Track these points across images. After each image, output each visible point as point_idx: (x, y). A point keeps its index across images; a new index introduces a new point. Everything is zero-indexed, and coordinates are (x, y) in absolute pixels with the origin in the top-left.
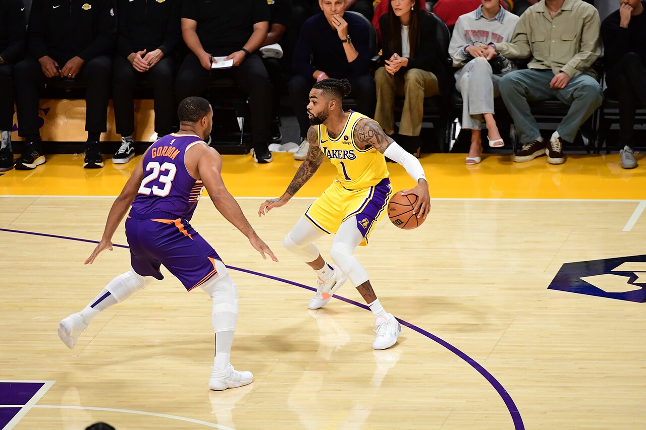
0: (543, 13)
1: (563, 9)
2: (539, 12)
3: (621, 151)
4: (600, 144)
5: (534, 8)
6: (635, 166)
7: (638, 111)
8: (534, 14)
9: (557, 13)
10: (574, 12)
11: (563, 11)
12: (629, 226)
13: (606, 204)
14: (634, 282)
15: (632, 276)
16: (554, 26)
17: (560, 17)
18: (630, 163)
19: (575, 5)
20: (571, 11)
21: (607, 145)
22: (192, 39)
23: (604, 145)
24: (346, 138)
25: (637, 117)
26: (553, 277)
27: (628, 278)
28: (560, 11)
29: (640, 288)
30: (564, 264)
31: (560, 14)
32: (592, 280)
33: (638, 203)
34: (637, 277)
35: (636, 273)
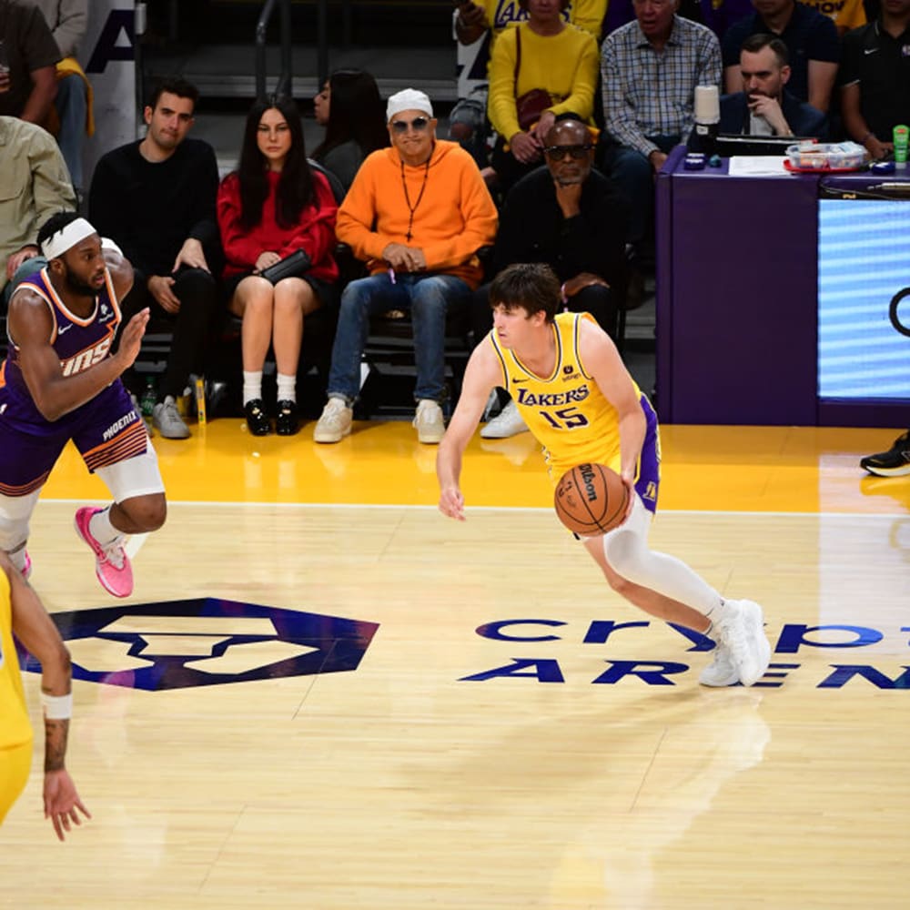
3: (160, 406)
6: (187, 436)
10: (9, 146)
34: (145, 644)
35: (143, 637)
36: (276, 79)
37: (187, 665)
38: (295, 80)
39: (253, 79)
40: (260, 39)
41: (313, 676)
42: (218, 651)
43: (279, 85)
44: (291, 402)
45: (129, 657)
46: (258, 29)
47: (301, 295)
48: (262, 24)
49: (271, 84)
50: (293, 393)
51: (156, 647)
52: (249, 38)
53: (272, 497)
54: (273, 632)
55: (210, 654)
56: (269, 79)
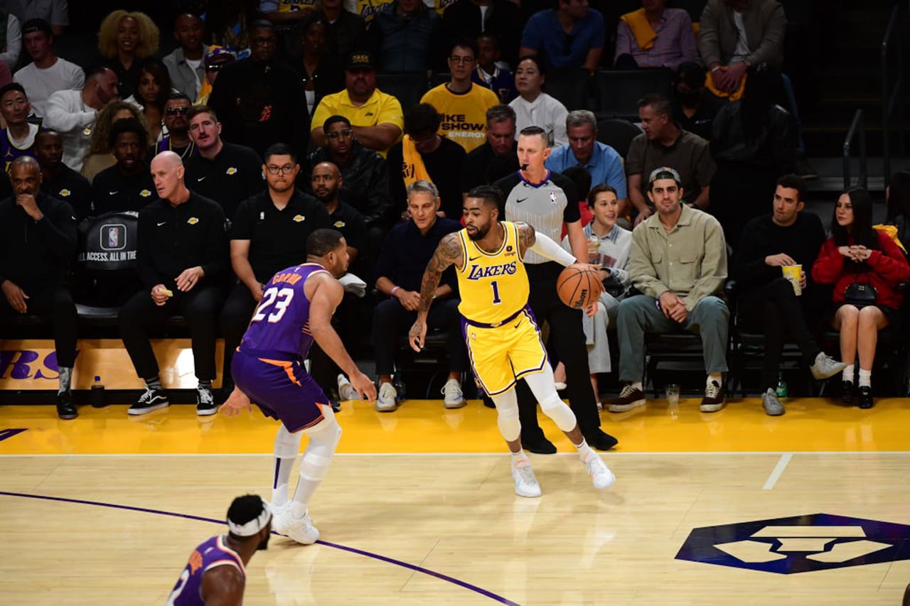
0: (657, 229)
1: (679, 223)
2: (653, 228)
3: (764, 394)
4: (735, 386)
5: (648, 222)
6: (782, 413)
7: (787, 347)
8: (648, 230)
9: (673, 230)
10: (692, 227)
11: (680, 226)
12: (770, 484)
13: (742, 457)
14: (778, 550)
15: (775, 543)
16: (670, 245)
17: (677, 234)
18: (774, 408)
19: (694, 218)
20: (689, 225)
21: (742, 387)
22: (243, 267)
23: (739, 388)
24: (509, 249)
25: (784, 354)
26: (681, 545)
27: (770, 545)
28: (676, 227)
29: (785, 557)
30: (695, 531)
31: (676, 231)
32: (727, 548)
33: (780, 456)
34: (781, 544)
35: (779, 540)
36: (857, 179)
37: (808, 557)
38: (869, 179)
39: (842, 179)
40: (846, 153)
41: (890, 563)
42: (828, 547)
43: (858, 182)
44: (867, 387)
45: (771, 553)
46: (844, 146)
47: (876, 317)
48: (847, 143)
49: (854, 182)
50: (869, 381)
51: (787, 546)
52: (839, 153)
53: (860, 449)
54: (864, 536)
55: (822, 549)
56: (852, 179)
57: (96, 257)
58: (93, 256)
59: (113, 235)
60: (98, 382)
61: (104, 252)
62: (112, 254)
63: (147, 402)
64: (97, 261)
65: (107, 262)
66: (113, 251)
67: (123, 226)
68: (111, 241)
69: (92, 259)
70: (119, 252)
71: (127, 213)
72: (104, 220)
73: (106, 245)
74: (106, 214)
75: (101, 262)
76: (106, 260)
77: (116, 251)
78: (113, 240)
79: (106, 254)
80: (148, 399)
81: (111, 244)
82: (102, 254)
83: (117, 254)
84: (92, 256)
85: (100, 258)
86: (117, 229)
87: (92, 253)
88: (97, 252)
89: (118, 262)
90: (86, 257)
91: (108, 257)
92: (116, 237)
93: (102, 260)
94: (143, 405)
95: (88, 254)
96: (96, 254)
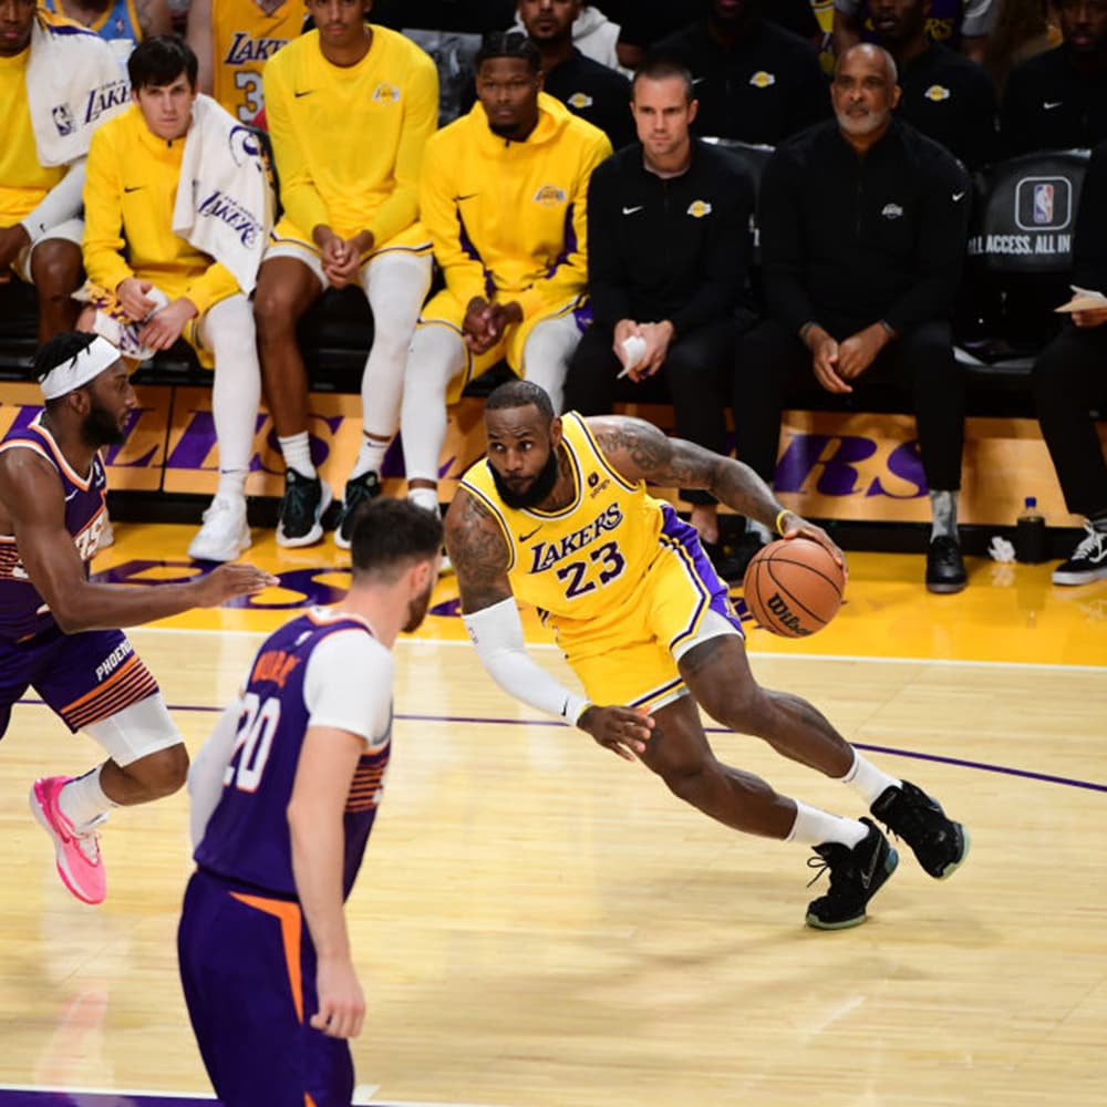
57: (1007, 244)
58: (999, 244)
59: (1044, 200)
60: (1031, 509)
61: (1023, 233)
62: (1039, 238)
63: (1092, 560)
64: (1008, 254)
65: (1029, 255)
66: (1042, 233)
67: (1066, 180)
68: (1039, 211)
69: (997, 250)
70: (1056, 234)
71: (1075, 152)
72: (1026, 168)
73: (1028, 219)
74: (1028, 156)
75: (1015, 255)
76: (1027, 250)
77: (1048, 233)
78: (1043, 208)
79: (1026, 239)
80: (1095, 553)
81: (1038, 218)
82: (1019, 239)
83: (1051, 238)
84: (993, 244)
85: (1015, 246)
86: (1051, 187)
87: (997, 238)
88: (1008, 234)
89: (1051, 255)
90: (984, 247)
91: (1032, 244)
92: (1050, 203)
93: (1019, 250)
94: (1083, 566)
95: (990, 238)
96: (1005, 239)
